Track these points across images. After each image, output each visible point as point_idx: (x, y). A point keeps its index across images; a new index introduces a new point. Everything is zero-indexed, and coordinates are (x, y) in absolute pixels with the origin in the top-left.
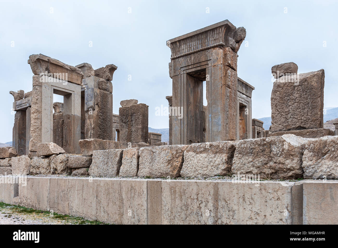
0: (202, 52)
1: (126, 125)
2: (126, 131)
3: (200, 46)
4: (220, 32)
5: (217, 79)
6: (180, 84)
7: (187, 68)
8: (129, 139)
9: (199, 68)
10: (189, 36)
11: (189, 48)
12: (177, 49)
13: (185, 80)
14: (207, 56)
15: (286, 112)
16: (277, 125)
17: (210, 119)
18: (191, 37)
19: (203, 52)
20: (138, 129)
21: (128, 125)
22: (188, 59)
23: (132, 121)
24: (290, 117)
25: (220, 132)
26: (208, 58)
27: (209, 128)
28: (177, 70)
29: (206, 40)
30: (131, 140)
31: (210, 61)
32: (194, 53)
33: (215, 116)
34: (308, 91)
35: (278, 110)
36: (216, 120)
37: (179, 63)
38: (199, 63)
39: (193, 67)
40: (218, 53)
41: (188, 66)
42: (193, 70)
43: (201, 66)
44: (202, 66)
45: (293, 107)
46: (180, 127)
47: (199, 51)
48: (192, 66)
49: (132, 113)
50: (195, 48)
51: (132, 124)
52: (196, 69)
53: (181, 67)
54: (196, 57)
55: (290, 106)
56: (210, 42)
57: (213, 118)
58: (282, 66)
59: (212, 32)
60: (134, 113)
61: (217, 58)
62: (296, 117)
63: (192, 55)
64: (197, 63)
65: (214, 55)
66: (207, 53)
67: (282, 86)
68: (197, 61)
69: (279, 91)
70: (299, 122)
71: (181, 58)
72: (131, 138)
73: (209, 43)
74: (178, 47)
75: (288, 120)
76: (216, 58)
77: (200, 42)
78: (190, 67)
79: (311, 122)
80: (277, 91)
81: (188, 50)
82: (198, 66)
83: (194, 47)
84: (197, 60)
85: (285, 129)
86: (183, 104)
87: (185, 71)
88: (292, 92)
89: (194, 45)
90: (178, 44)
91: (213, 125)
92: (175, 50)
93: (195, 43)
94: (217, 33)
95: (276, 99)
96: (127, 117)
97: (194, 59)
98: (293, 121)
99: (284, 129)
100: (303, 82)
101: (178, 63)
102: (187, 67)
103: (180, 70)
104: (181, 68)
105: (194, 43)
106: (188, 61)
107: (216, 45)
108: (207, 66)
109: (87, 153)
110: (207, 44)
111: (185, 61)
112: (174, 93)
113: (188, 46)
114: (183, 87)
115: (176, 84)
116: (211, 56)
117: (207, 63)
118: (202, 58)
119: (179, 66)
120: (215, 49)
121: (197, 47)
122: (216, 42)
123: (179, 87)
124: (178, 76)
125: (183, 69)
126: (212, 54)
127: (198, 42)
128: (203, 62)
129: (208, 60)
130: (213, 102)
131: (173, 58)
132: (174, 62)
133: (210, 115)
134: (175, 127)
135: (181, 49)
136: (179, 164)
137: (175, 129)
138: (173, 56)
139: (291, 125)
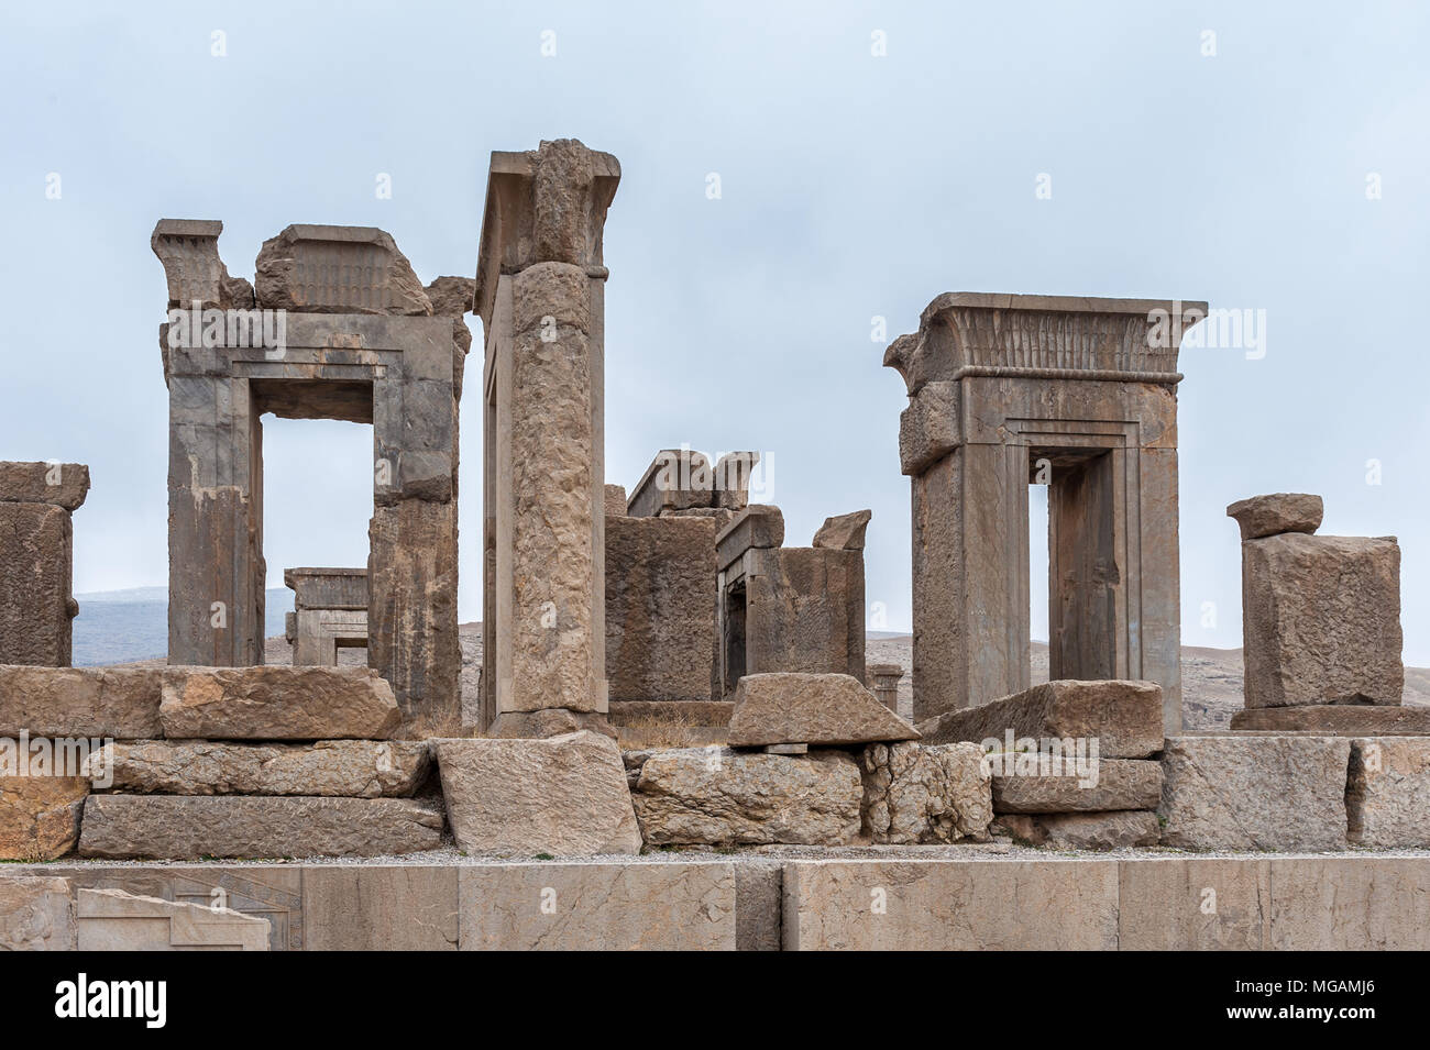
0: (1099, 384)
2: (612, 635)
3: (1092, 360)
6: (1004, 484)
7: (1035, 427)
8: (638, 677)
9: (1086, 442)
11: (1045, 353)
12: (992, 340)
13: (1022, 472)
14: (1122, 405)
17: (1134, 637)
19: (1107, 388)
21: (628, 606)
22: (1040, 395)
23: (654, 591)
24: (1335, 664)
26: (1126, 414)
28: (987, 424)
29: (1118, 348)
30: (644, 681)
31: (1133, 426)
32: (1067, 378)
33: (1153, 630)
37: (1000, 399)
38: (1085, 421)
39: (1060, 431)
40: (1164, 407)
41: (1041, 420)
42: (1062, 442)
43: (1093, 437)
44: (1099, 437)
45: (1340, 633)
47: (1090, 378)
48: (1059, 424)
49: (655, 555)
50: (1072, 358)
51: (654, 607)
52: (1074, 440)
53: (1010, 416)
54: (1077, 397)
55: (1331, 629)
56: (1132, 358)
57: (1144, 636)
59: (1141, 325)
61: (1163, 428)
62: (1349, 666)
63: (1060, 384)
64: (1079, 421)
65: (1148, 411)
66: (1119, 392)
68: (1081, 414)
71: (1011, 381)
72: (645, 671)
73: (1128, 360)
74: (997, 333)
75: (1328, 670)
76: (1156, 424)
77: (1093, 345)
78: (1050, 428)
80: (1292, 575)
81: (1039, 357)
82: (1084, 431)
83: (1068, 356)
84: (1078, 407)
86: (1015, 563)
87: (1024, 436)
88: (1334, 587)
89: (1068, 348)
91: (1146, 662)
93: (1072, 341)
95: (1295, 604)
97: (1066, 401)
98: (1345, 679)
99: (1321, 697)
100: (1362, 565)
101: (996, 396)
102: (1035, 424)
103: (1004, 425)
104: (1007, 419)
106: (1039, 401)
107: (1160, 374)
108: (1118, 443)
109: (1118, 743)
110: (1121, 363)
111: (1027, 399)
112: (975, 513)
113: (1042, 346)
114: (1014, 498)
115: (984, 480)
116: (1139, 410)
117: (1122, 430)
118: (1100, 408)
119: (1000, 413)
120: (1153, 388)
121: (1080, 360)
122: (1156, 365)
123: (999, 493)
124: (996, 448)
125: (1019, 427)
126: (1139, 403)
127: (1084, 341)
128: (1105, 424)
129: (1127, 420)
130: (1146, 576)
131: (976, 370)
132: (977, 388)
133: (1134, 625)
134: (979, 650)
135: (1008, 345)
137: (983, 658)
138: (972, 363)
139: (1340, 689)
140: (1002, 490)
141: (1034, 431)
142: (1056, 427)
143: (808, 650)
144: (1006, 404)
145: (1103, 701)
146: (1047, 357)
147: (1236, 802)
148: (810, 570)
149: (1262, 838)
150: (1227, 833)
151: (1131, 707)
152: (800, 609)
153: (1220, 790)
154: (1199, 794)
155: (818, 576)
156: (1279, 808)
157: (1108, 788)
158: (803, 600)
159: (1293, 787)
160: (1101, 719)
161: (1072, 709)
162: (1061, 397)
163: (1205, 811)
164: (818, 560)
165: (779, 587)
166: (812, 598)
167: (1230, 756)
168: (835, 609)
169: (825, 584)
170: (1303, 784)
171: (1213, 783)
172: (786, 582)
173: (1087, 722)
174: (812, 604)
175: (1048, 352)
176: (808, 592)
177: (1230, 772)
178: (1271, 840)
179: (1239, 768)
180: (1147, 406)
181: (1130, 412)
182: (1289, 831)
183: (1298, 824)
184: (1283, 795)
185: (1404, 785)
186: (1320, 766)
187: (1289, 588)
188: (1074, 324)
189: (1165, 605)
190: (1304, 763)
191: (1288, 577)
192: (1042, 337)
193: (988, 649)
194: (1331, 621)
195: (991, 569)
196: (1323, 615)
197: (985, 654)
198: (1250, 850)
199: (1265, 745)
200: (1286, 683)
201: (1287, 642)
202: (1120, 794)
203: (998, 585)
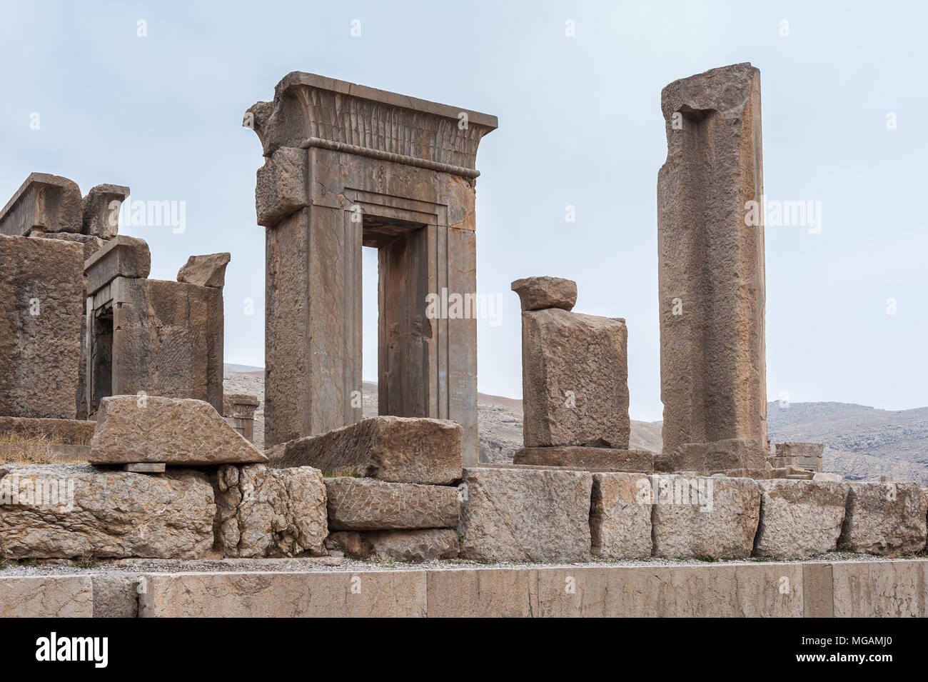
0: (418, 170)
3: (412, 149)
4: (472, 138)
5: (466, 272)
6: (342, 243)
7: (368, 199)
9: (407, 217)
11: (376, 137)
12: (334, 119)
13: (357, 235)
14: (434, 190)
15: (577, 400)
16: (564, 430)
17: (443, 383)
18: (388, 108)
19: (423, 173)
20: (61, 352)
22: (372, 172)
23: (20, 308)
24: (585, 414)
25: (472, 427)
26: (438, 198)
27: (438, 410)
28: (329, 190)
29: (432, 142)
31: (443, 209)
32: (392, 161)
33: (457, 379)
34: (610, 361)
35: (562, 392)
36: (460, 393)
37: (340, 171)
38: (408, 199)
39: (387, 204)
40: (466, 196)
41: (372, 193)
42: (389, 214)
43: (414, 213)
44: (418, 214)
45: (588, 390)
46: (342, 389)
47: (411, 164)
48: (387, 199)
49: (21, 273)
50: (397, 145)
51: (19, 324)
52: (397, 213)
53: (348, 186)
54: (401, 178)
55: (583, 387)
56: (442, 153)
57: (451, 383)
58: (559, 283)
59: (449, 127)
60: (37, 276)
61: (465, 212)
62: (595, 416)
63: (387, 165)
64: (402, 198)
65: (454, 197)
66: (433, 179)
67: (567, 334)
68: (403, 192)
69: (562, 346)
70: (599, 429)
71: (349, 157)
73: (439, 154)
74: (338, 113)
75: (580, 419)
76: (461, 209)
77: (413, 137)
78: (379, 200)
79: (618, 432)
80: (556, 342)
81: (371, 140)
82: (405, 207)
83: (394, 142)
84: (401, 186)
85: (578, 442)
86: (351, 313)
87: (359, 205)
88: (584, 354)
89: (394, 136)
90: (338, 104)
91: (452, 405)
92: (323, 118)
93: (397, 131)
94: (464, 138)
95: (559, 365)
97: (392, 179)
98: (592, 426)
99: (575, 439)
100: (602, 338)
101: (337, 167)
102: (367, 195)
103: (342, 193)
104: (345, 188)
105: (394, 129)
106: (371, 177)
107: (463, 169)
108: (431, 221)
109: (428, 471)
110: (434, 155)
111: (362, 174)
112: (319, 266)
113: (374, 131)
114: (351, 257)
115: (327, 238)
116: (447, 196)
117: (435, 210)
118: (418, 190)
119: (340, 181)
120: (458, 179)
121: (403, 147)
122: (460, 160)
123: (339, 251)
124: (336, 212)
125: (354, 196)
126: (448, 190)
127: (406, 132)
128: (424, 204)
129: (438, 202)
130: (452, 334)
131: (321, 142)
132: (321, 159)
133: (443, 374)
134: (321, 387)
135: (347, 125)
136: (756, 526)
137: (323, 393)
138: (318, 136)
139: (588, 434)
140: (341, 249)
141: (367, 201)
142: (384, 201)
143: (170, 376)
144: (345, 175)
145: (416, 435)
146: (378, 140)
147: (515, 522)
148: (174, 302)
149: (534, 553)
150: (508, 547)
151: (438, 441)
152: (164, 338)
153: (503, 512)
154: (488, 515)
155: (181, 308)
156: (544, 528)
157: (420, 509)
158: (167, 330)
159: (554, 511)
160: (415, 451)
161: (392, 441)
162: (388, 176)
163: (491, 529)
164: (182, 294)
165: (144, 316)
166: (176, 328)
167: (510, 485)
168: (196, 341)
169: (188, 316)
170: (561, 509)
171: (498, 507)
172: (152, 311)
173: (404, 453)
174: (175, 334)
175: (379, 136)
176: (172, 323)
177: (510, 498)
178: (539, 553)
179: (516, 495)
180: (454, 194)
181: (441, 197)
182: (551, 546)
183: (558, 541)
184: (547, 517)
185: (628, 511)
186: (572, 494)
187: (554, 352)
188: (399, 117)
189: (466, 358)
190: (562, 491)
191: (553, 344)
192: (374, 123)
193: (328, 386)
194: (582, 381)
195: (331, 316)
196: (577, 375)
197: (325, 390)
198: (524, 561)
199: (535, 476)
200: (552, 427)
201: (552, 395)
202: (429, 514)
203: (337, 331)
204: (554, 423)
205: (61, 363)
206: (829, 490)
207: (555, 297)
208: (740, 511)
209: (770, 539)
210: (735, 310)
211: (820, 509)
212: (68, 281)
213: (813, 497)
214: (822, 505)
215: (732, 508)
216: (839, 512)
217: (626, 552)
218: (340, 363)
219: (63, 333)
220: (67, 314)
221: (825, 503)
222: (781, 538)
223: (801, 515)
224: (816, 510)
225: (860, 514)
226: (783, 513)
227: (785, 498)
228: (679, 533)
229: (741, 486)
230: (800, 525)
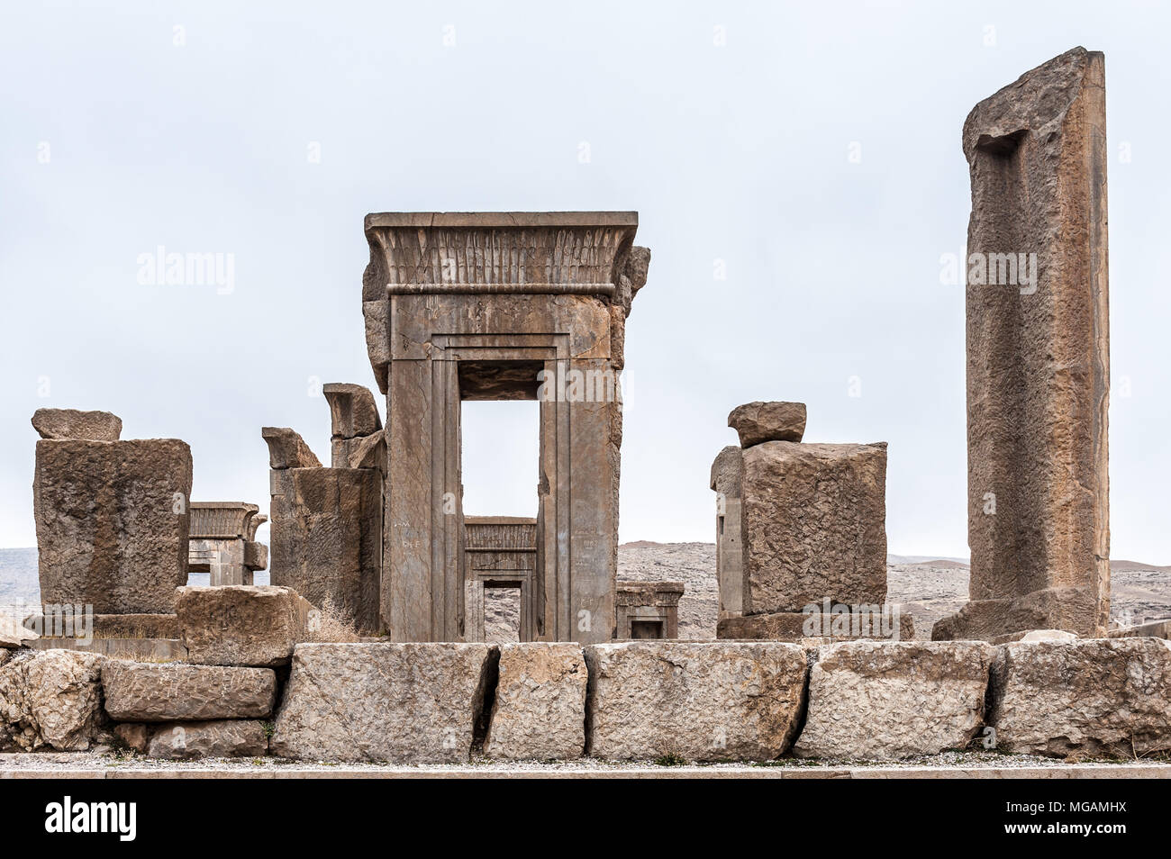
0: (529, 297)
1: (81, 526)
2: (84, 552)
3: (522, 274)
4: (605, 245)
5: (593, 409)
6: (429, 398)
7: (463, 342)
8: (104, 590)
9: (516, 355)
10: (478, 223)
11: (472, 269)
12: (419, 259)
13: (450, 386)
14: (552, 317)
15: (796, 553)
16: (770, 592)
17: (563, 547)
18: (486, 231)
19: (536, 300)
20: (160, 549)
21: (95, 523)
22: (467, 310)
23: (121, 509)
24: (808, 572)
25: (602, 597)
26: (557, 326)
27: (557, 579)
28: (413, 340)
29: (549, 261)
30: (112, 595)
31: (564, 338)
32: (494, 293)
33: (583, 539)
34: (855, 500)
35: (771, 545)
36: (588, 556)
37: (426, 317)
38: (515, 335)
39: (488, 344)
40: (596, 318)
41: (468, 335)
42: (491, 355)
43: (524, 350)
44: (530, 350)
45: (815, 540)
46: (429, 564)
47: (518, 292)
48: (487, 339)
49: (120, 475)
50: (500, 273)
51: (121, 525)
52: (502, 353)
53: (437, 332)
54: (506, 311)
55: (805, 537)
56: (563, 271)
57: (573, 545)
58: (775, 409)
59: (572, 238)
60: (135, 477)
61: (594, 338)
62: (825, 573)
63: (488, 299)
64: (508, 334)
65: (579, 322)
66: (550, 305)
67: (782, 471)
68: (509, 327)
69: (773, 486)
70: (831, 589)
71: (437, 298)
72: (113, 586)
73: (559, 273)
74: (423, 250)
75: (800, 578)
76: (587, 334)
77: (522, 260)
78: (478, 342)
79: (864, 591)
80: (765, 484)
81: (466, 273)
82: (513, 344)
83: (496, 271)
84: (507, 321)
85: (794, 607)
86: (442, 475)
87: (452, 351)
88: (810, 494)
89: (496, 263)
90: (422, 240)
91: (574, 571)
92: (406, 260)
93: (500, 256)
94: (594, 247)
95: (766, 511)
96: (89, 488)
97: (493, 315)
98: (818, 586)
99: (791, 605)
100: (841, 471)
101: (422, 313)
102: (462, 339)
103: (430, 341)
104: (433, 335)
105: (496, 255)
106: (466, 317)
107: (589, 286)
108: (549, 355)
109: (241, 649)
110: (551, 276)
111: (454, 315)
112: (400, 427)
113: (470, 262)
114: (441, 413)
115: (409, 395)
116: (570, 322)
117: (552, 342)
118: (529, 321)
119: (426, 329)
120: (587, 301)
121: (509, 274)
122: (588, 276)
123: (425, 407)
124: (422, 363)
125: (444, 342)
126: (570, 315)
127: (513, 255)
128: (536, 337)
129: (557, 332)
130: (575, 487)
131: (399, 288)
132: (403, 306)
133: (563, 536)
134: (403, 561)
135: (435, 262)
136: (792, 714)
137: (405, 569)
138: (398, 282)
139: (812, 597)
140: (428, 404)
141: (463, 345)
142: (484, 342)
143: (319, 564)
144: (432, 320)
145: (220, 607)
146: (475, 271)
147: (350, 711)
148: (323, 489)
149: (374, 749)
150: (336, 743)
152: (312, 526)
153: (334, 699)
154: (308, 703)
155: (330, 494)
156: (396, 717)
157: (199, 697)
158: (316, 517)
159: (414, 696)
160: (221, 625)
161: (191, 616)
162: (488, 312)
163: (313, 719)
164: (331, 479)
165: (294, 505)
166: (324, 515)
167: (349, 663)
168: (347, 526)
169: (338, 501)
170: (426, 693)
171: (325, 692)
172: (300, 500)
173: (208, 628)
174: (323, 521)
175: (476, 267)
176: (320, 510)
177: (346, 680)
178: (382, 751)
179: (358, 676)
180: (578, 318)
181: (560, 324)
182: (404, 742)
183: (414, 735)
184: (402, 704)
185: (541, 694)
186: (447, 674)
187: (761, 496)
188: (504, 240)
189: (595, 514)
190: (430, 670)
191: (761, 486)
192: (469, 253)
193: (410, 560)
194: (805, 529)
195: (415, 482)
196: (797, 523)
197: (408, 566)
198: (358, 760)
199: (390, 651)
200: (754, 591)
201: (755, 550)
202: (212, 702)
203: (422, 498)
204: (756, 586)
205: (160, 560)
206: (952, 655)
207: (769, 427)
208: (754, 692)
209: (819, 732)
210: (1048, 407)
211: (932, 685)
212: (164, 479)
213: (918, 668)
214: (935, 680)
215: (739, 687)
216: (974, 691)
217: (534, 751)
218: (427, 534)
219: (161, 530)
220: (164, 511)
221: (942, 677)
222: (842, 731)
223: (887, 696)
224: (922, 688)
225: (1020, 692)
226: (850, 693)
227: (853, 670)
228: (633, 724)
229: (759, 655)
230: (883, 712)
